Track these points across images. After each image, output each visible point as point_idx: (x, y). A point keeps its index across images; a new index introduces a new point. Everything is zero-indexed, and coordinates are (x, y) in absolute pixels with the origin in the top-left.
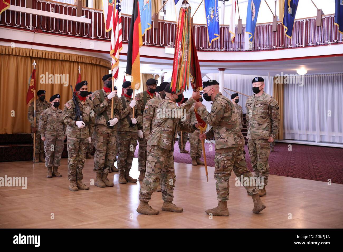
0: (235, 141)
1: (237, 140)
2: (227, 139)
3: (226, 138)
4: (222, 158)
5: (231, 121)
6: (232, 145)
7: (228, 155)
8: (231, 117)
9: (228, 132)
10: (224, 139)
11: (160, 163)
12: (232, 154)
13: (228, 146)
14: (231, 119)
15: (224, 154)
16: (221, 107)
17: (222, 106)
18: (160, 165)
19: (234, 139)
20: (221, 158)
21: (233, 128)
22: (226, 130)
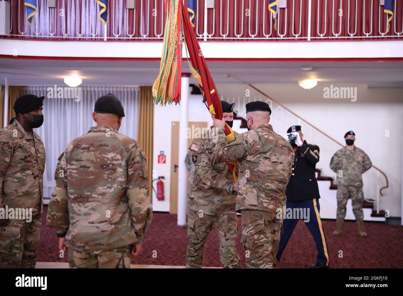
0: (258, 200)
1: (262, 200)
2: (246, 195)
3: (245, 193)
4: (248, 231)
5: (257, 170)
6: (251, 205)
7: (256, 225)
8: (258, 164)
9: (248, 185)
10: (242, 195)
12: (263, 222)
13: (244, 206)
14: (257, 168)
15: (250, 225)
16: (244, 142)
17: (247, 142)
19: (257, 197)
20: (247, 233)
21: (258, 182)
22: (247, 181)
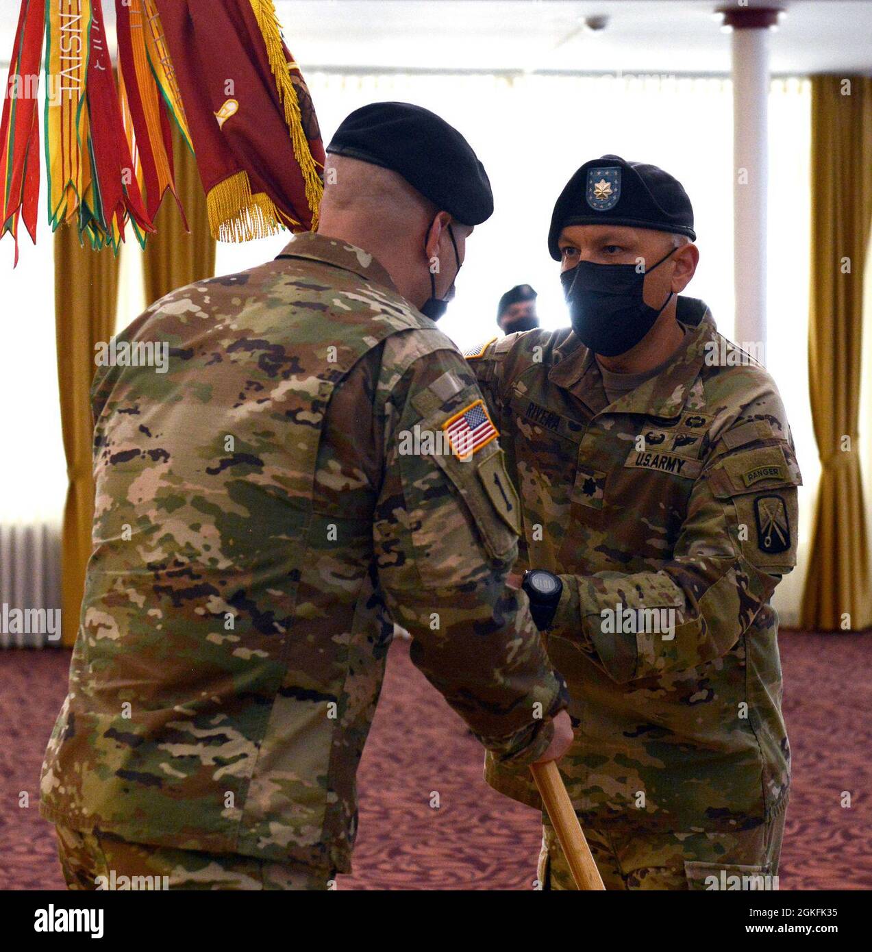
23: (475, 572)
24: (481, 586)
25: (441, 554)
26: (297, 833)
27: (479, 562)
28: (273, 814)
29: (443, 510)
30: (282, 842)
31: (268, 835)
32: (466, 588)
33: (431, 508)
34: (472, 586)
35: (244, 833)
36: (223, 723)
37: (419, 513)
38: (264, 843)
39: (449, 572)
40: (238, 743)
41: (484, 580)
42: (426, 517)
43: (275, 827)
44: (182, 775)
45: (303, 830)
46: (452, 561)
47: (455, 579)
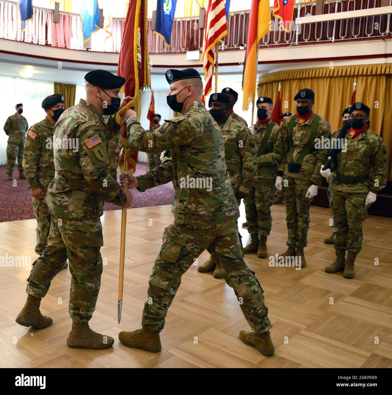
11: (43, 206)
18: (44, 208)
23: (93, 170)
24: (94, 173)
25: (87, 166)
26: (77, 215)
27: (94, 168)
28: (73, 212)
29: (86, 158)
30: (75, 217)
31: (72, 215)
32: (92, 173)
33: (85, 158)
34: (93, 173)
35: (68, 215)
36: (64, 195)
37: (83, 159)
38: (71, 217)
39: (88, 170)
40: (66, 199)
41: (95, 171)
42: (84, 159)
43: (73, 214)
44: (59, 204)
45: (79, 214)
46: (89, 168)
47: (90, 171)
